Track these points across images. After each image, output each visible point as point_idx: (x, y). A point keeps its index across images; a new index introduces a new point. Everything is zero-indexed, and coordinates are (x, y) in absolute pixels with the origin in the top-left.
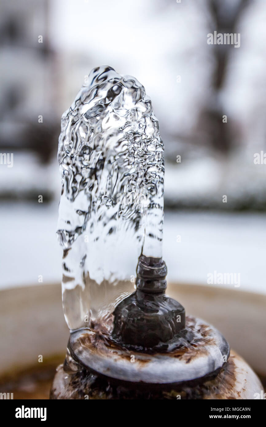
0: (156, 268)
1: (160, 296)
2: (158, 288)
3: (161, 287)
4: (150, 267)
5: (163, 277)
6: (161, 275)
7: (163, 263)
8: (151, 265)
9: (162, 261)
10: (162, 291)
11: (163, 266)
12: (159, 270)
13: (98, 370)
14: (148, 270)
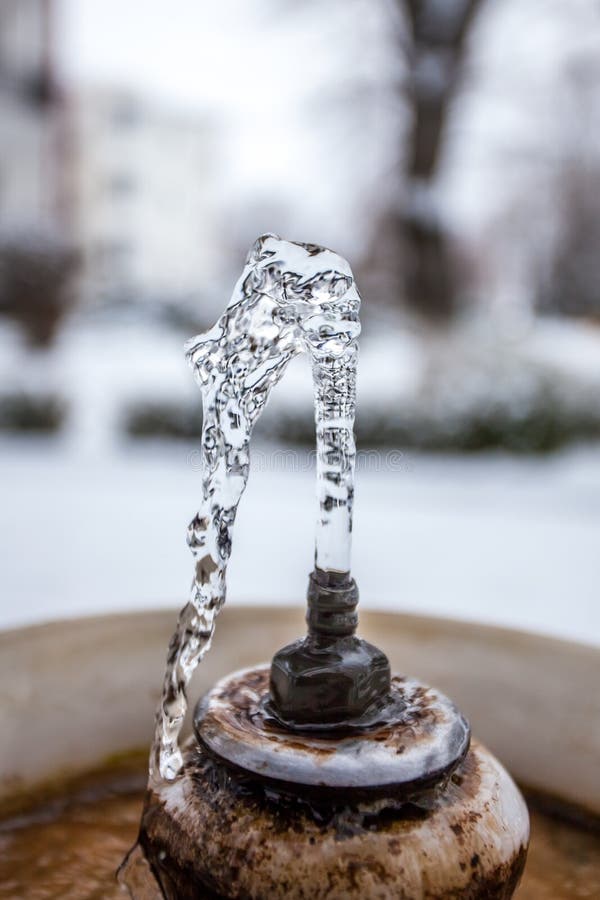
0: (340, 591)
1: (347, 638)
2: (343, 625)
3: (348, 624)
4: (329, 589)
5: (352, 607)
6: (349, 603)
7: (353, 583)
8: (332, 586)
9: (350, 580)
10: (350, 631)
11: (353, 588)
12: (345, 595)
13: (247, 767)
14: (327, 594)
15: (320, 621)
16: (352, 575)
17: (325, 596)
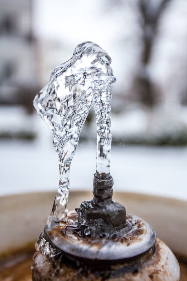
0: (106, 181)
1: (109, 200)
2: (107, 194)
3: (109, 194)
4: (101, 180)
5: (111, 187)
6: (109, 185)
8: (103, 179)
9: (110, 176)
10: (110, 197)
11: (111, 179)
12: (108, 182)
14: (100, 182)
15: (98, 193)
16: (111, 174)
17: (100, 183)
